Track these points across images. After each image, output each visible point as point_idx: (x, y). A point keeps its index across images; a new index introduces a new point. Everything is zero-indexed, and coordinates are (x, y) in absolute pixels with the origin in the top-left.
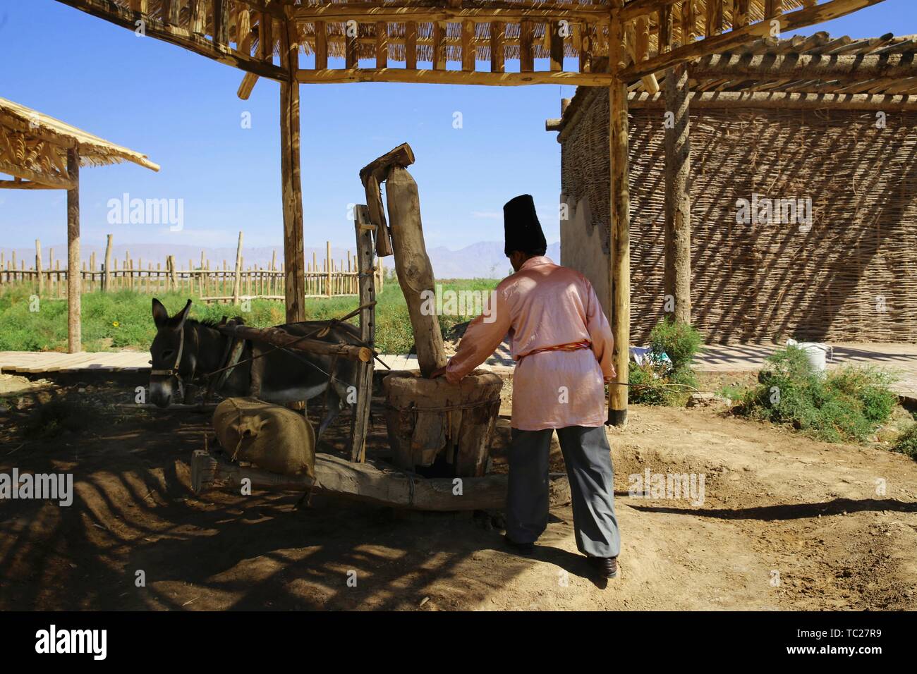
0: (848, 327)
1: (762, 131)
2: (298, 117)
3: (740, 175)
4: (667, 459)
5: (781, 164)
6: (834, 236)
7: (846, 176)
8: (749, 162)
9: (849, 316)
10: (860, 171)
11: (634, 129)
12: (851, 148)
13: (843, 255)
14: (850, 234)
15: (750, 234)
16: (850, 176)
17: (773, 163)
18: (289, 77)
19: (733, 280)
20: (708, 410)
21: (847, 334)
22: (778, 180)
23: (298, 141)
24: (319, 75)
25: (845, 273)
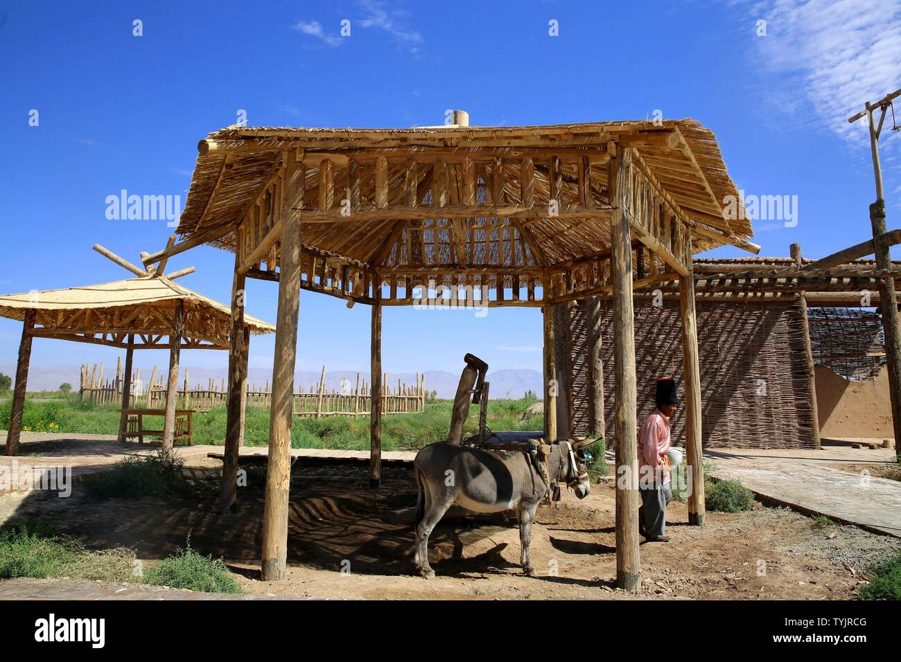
0: (721, 438)
1: (660, 314)
2: (381, 323)
3: (647, 341)
4: (570, 507)
5: (673, 334)
6: (709, 379)
7: (714, 342)
8: (652, 333)
9: (721, 431)
10: (723, 339)
11: (580, 313)
12: (716, 325)
13: (715, 392)
14: (719, 379)
15: (655, 378)
16: (716, 342)
17: (668, 334)
18: (377, 303)
19: (645, 408)
20: (607, 485)
21: (721, 443)
22: (671, 345)
23: (380, 335)
24: (393, 301)
25: (717, 403)
